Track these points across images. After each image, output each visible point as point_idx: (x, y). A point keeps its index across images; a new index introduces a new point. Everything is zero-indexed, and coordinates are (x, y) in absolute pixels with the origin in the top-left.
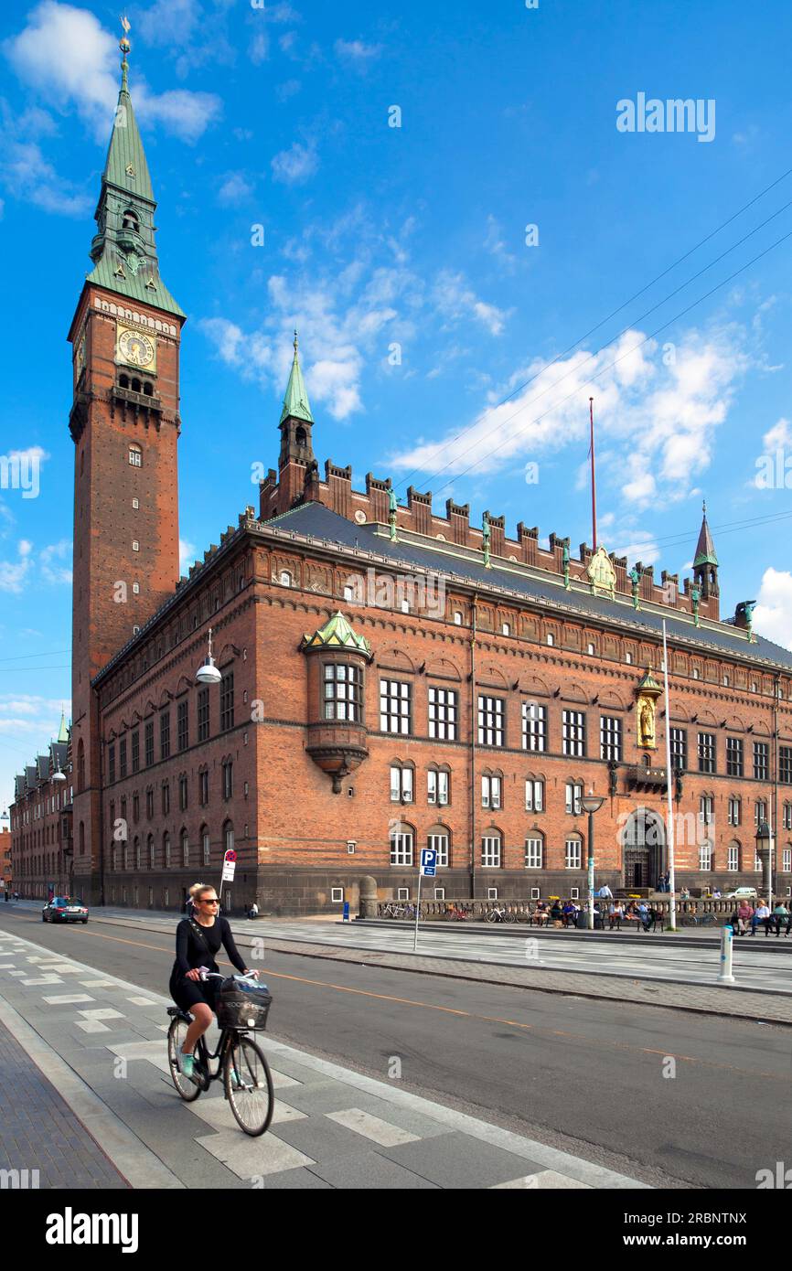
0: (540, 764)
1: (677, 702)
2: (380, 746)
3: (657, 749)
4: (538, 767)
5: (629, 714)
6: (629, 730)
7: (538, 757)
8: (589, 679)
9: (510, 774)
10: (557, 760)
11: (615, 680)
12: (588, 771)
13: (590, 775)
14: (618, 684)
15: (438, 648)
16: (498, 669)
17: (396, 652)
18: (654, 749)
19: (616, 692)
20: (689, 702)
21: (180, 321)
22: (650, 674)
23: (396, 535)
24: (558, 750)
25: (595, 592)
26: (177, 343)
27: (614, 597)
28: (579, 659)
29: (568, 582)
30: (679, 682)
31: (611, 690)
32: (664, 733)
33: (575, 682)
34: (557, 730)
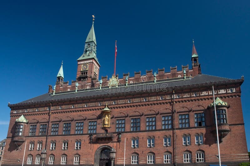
1: (121, 112)
2: (28, 139)
3: (111, 127)
5: (99, 120)
6: (99, 124)
7: (67, 136)
9: (58, 141)
10: (73, 136)
11: (95, 111)
12: (83, 137)
13: (83, 138)
15: (43, 116)
16: (58, 117)
17: (34, 119)
18: (109, 128)
19: (95, 114)
20: (127, 110)
21: (93, 58)
22: (107, 107)
23: (54, 94)
24: (73, 133)
25: (110, 87)
26: (92, 63)
27: (117, 86)
28: (81, 109)
29: (100, 88)
30: (121, 106)
31: (93, 114)
32: (114, 122)
33: (80, 115)
34: (73, 128)
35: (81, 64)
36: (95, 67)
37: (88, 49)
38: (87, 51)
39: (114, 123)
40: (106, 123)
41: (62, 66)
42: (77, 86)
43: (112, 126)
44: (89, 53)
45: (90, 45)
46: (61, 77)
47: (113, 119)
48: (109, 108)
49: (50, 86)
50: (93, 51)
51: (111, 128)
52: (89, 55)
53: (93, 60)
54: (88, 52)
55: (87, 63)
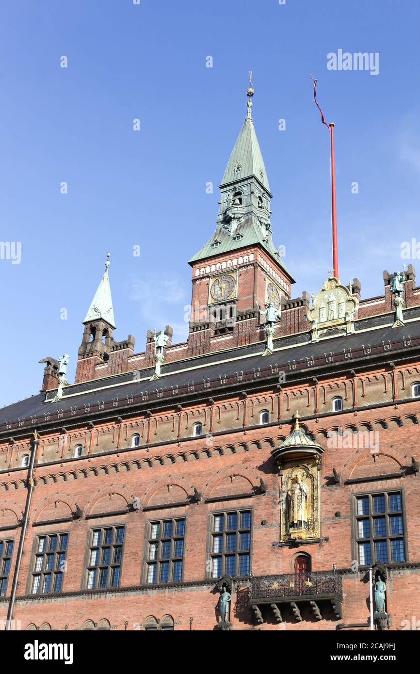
0: (103, 606)
3: (327, 539)
4: (100, 611)
5: (264, 498)
6: (263, 523)
7: (103, 596)
8: (192, 469)
10: (131, 595)
12: (181, 601)
13: (185, 608)
14: (245, 461)
16: (64, 499)
18: (317, 542)
19: (241, 471)
20: (407, 439)
21: (258, 245)
22: (297, 428)
23: (60, 394)
24: (136, 582)
25: (316, 337)
26: (255, 264)
27: (351, 329)
28: (173, 449)
29: (270, 345)
30: (372, 416)
31: (232, 471)
32: (343, 509)
33: (169, 481)
34: (135, 553)
35: (208, 277)
36: (268, 282)
37: (235, 210)
38: (231, 219)
39: (343, 514)
40: (301, 514)
41: (106, 275)
42: (159, 347)
43: (330, 533)
44: (241, 226)
45: (239, 193)
46: (101, 319)
47: (338, 492)
48: (311, 436)
49: (49, 363)
50: (255, 219)
51: (326, 545)
52: (238, 236)
53: (259, 252)
54: (234, 225)
55: (234, 271)
